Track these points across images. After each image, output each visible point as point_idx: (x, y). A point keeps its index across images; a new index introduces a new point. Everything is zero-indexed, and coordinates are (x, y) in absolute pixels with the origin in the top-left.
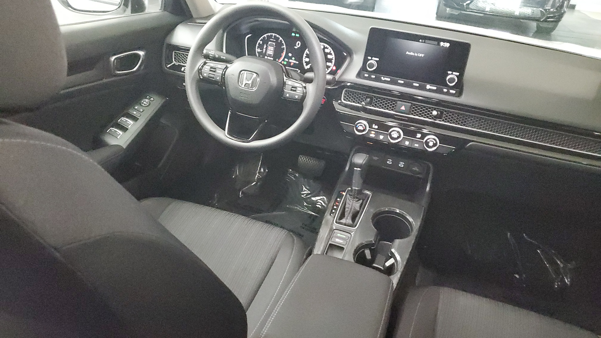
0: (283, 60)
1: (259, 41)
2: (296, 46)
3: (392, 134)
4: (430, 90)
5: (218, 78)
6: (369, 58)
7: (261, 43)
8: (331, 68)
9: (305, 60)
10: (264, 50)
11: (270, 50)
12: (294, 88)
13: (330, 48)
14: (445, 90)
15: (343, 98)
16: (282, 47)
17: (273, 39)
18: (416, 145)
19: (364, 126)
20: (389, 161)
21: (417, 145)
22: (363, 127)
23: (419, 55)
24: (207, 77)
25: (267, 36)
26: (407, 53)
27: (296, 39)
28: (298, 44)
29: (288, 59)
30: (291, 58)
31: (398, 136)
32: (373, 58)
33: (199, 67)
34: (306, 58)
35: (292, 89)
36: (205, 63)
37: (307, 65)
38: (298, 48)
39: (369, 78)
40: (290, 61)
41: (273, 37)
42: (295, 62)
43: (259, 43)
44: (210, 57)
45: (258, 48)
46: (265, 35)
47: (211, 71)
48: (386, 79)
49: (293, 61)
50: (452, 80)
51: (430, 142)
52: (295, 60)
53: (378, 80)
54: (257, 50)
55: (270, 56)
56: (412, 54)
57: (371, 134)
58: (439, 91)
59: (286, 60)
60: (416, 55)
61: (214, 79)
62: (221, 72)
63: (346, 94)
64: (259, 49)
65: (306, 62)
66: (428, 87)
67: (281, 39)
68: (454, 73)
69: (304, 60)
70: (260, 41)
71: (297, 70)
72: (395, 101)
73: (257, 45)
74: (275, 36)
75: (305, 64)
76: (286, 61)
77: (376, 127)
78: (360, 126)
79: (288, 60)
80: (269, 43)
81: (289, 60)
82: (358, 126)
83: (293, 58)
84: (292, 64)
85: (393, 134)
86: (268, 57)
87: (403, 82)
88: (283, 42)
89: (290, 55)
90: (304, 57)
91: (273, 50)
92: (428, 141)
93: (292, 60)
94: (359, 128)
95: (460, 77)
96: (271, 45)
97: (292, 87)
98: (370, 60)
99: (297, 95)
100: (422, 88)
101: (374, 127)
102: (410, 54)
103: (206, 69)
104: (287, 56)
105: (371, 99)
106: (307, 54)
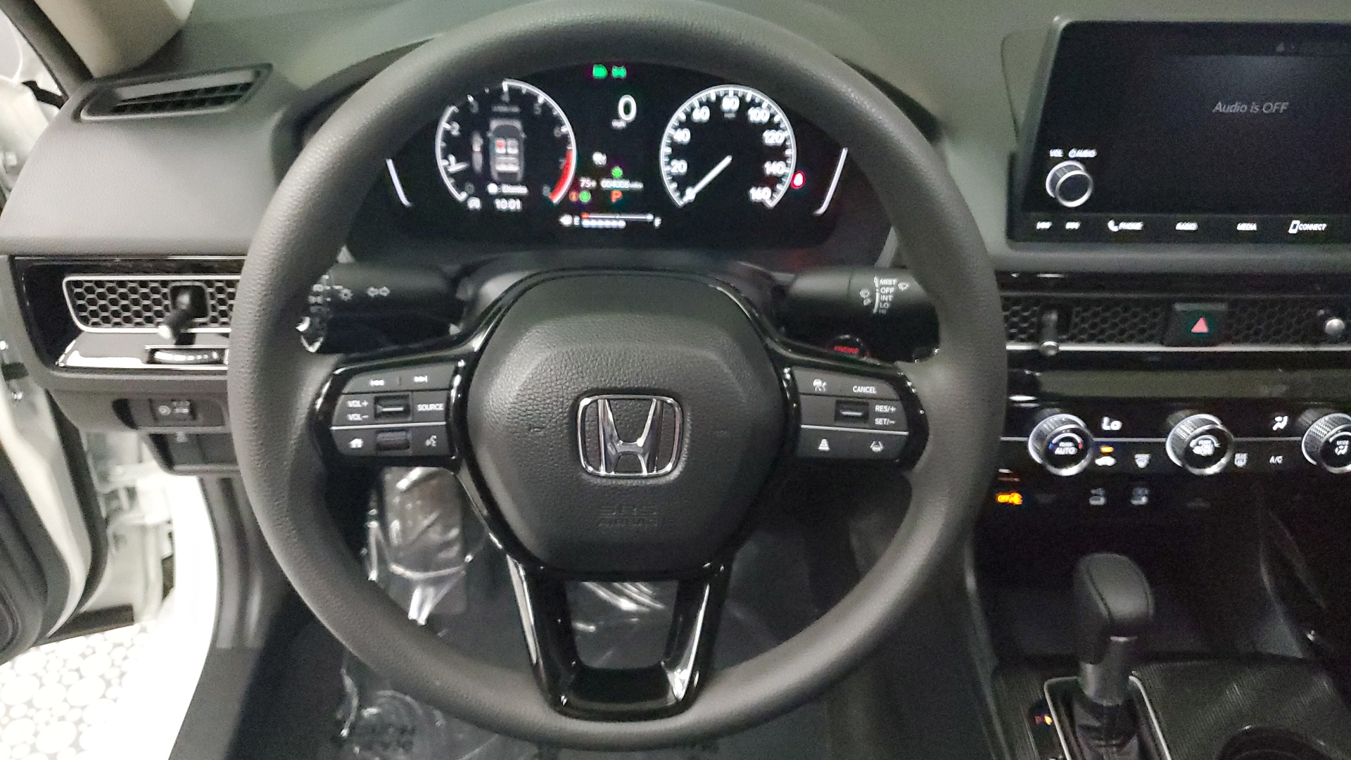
0: (575, 186)
1: (444, 125)
2: (621, 120)
3: (1193, 444)
4: (1303, 238)
5: (431, 442)
6: (1056, 153)
7: (455, 133)
8: (787, 181)
9: (668, 168)
10: (478, 159)
11: (506, 154)
13: (767, 102)
16: (557, 133)
17: (504, 104)
18: (1272, 460)
19: (1079, 439)
20: (1096, 495)
21: (1278, 460)
22: (1076, 445)
23: (1268, 107)
25: (477, 97)
26: (1219, 107)
28: (627, 109)
29: (592, 178)
30: (605, 172)
31: (1216, 448)
32: (1073, 153)
34: (674, 162)
35: (842, 411)
37: (682, 191)
38: (630, 125)
39: (1057, 236)
40: (606, 184)
41: (506, 98)
42: (626, 185)
43: (447, 134)
45: (445, 157)
46: (469, 96)
47: (378, 416)
48: (1124, 226)
49: (617, 184)
51: (1339, 443)
52: (625, 177)
53: (1093, 234)
54: (441, 163)
55: (508, 178)
56: (1237, 108)
57: (1101, 455)
58: (1339, 236)
59: (586, 182)
60: (1255, 108)
62: (442, 407)
64: (452, 158)
65: (675, 178)
66: (1296, 227)
67: (542, 97)
69: (664, 169)
70: (449, 122)
71: (650, 217)
72: (1157, 303)
73: (439, 145)
74: (514, 92)
75: (671, 187)
76: (585, 189)
77: (1116, 425)
78: (1062, 444)
79: (594, 184)
80: (494, 124)
81: (598, 183)
82: (1057, 445)
83: (617, 172)
84: (616, 197)
85: (1197, 444)
86: (499, 184)
87: (1192, 226)
88: (558, 111)
89: (599, 158)
90: (663, 159)
91: (516, 151)
92: (1331, 440)
93: (611, 177)
94: (1058, 451)
96: (505, 133)
97: (838, 403)
98: (1058, 161)
99: (877, 438)
100: (1272, 234)
101: (1105, 427)
102: (1230, 109)
103: (352, 417)
104: (586, 168)
105: (1065, 312)
106: (674, 145)
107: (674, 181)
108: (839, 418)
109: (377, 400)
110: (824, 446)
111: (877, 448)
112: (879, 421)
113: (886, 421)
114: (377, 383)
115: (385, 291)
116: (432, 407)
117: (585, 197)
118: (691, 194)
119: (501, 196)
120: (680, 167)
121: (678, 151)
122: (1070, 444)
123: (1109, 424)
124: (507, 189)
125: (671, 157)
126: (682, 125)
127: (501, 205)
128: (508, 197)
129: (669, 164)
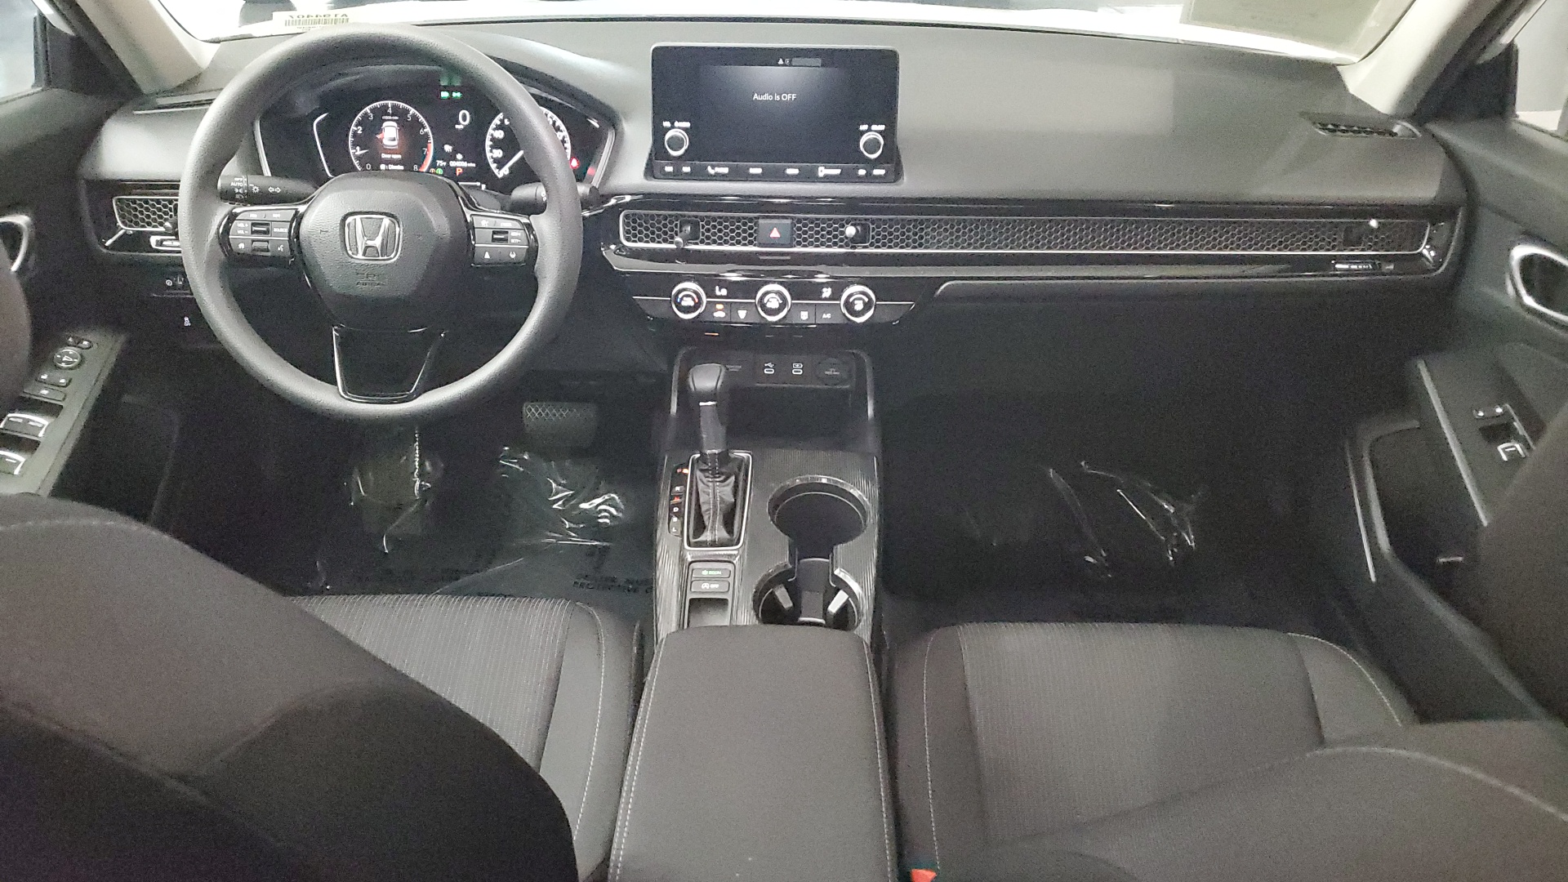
0: (434, 165)
1: (353, 128)
2: (459, 124)
3: (765, 301)
4: (828, 179)
5: (280, 249)
6: (667, 124)
7: (359, 132)
9: (491, 154)
12: (499, 235)
14: (862, 172)
15: (624, 236)
16: (422, 132)
17: (388, 114)
18: (824, 316)
19: (694, 296)
20: (768, 367)
21: (828, 316)
22: (694, 300)
23: (785, 97)
24: (249, 251)
25: (371, 110)
26: (756, 96)
27: (457, 105)
28: (464, 119)
29: (444, 160)
30: (452, 157)
31: (780, 304)
32: (677, 124)
33: (218, 229)
34: (494, 151)
35: (495, 236)
36: (232, 217)
37: (499, 168)
38: (466, 127)
39: (677, 176)
40: (452, 164)
41: (390, 111)
42: (465, 164)
43: (355, 133)
44: (238, 196)
45: (354, 148)
46: (367, 109)
47: (253, 232)
48: (718, 170)
49: (460, 164)
50: (872, 146)
51: (856, 302)
52: (463, 160)
53: (699, 175)
54: (351, 151)
56: (766, 97)
57: (717, 310)
58: (846, 177)
59: (440, 163)
60: (777, 98)
61: (269, 254)
62: (286, 230)
63: (628, 224)
64: (358, 148)
65: (496, 161)
66: (822, 171)
67: (412, 111)
68: (874, 127)
69: (489, 155)
70: (357, 126)
71: (478, 184)
72: (751, 220)
73: (350, 139)
74: (394, 107)
75: (493, 166)
76: (440, 167)
77: (724, 292)
78: (684, 298)
79: (445, 164)
81: (448, 163)
82: (682, 299)
83: (459, 156)
84: (459, 172)
85: (768, 300)
87: (760, 171)
88: (422, 119)
89: (448, 148)
90: (488, 149)
92: (851, 300)
93: (457, 160)
94: (684, 303)
95: (889, 134)
97: (494, 233)
98: (669, 129)
99: (513, 250)
100: (809, 177)
101: (718, 293)
102: (762, 98)
103: (239, 232)
104: (439, 154)
105: (695, 225)
106: (493, 139)
107: (494, 162)
108: (494, 240)
109: (253, 225)
110: (487, 256)
111: (513, 256)
112: (513, 241)
113: (517, 241)
114: (254, 216)
115: (278, 190)
116: (282, 230)
118: (505, 171)
120: (498, 153)
121: (497, 144)
122: (690, 299)
123: (720, 290)
125: (492, 147)
126: (498, 128)
129: (491, 151)
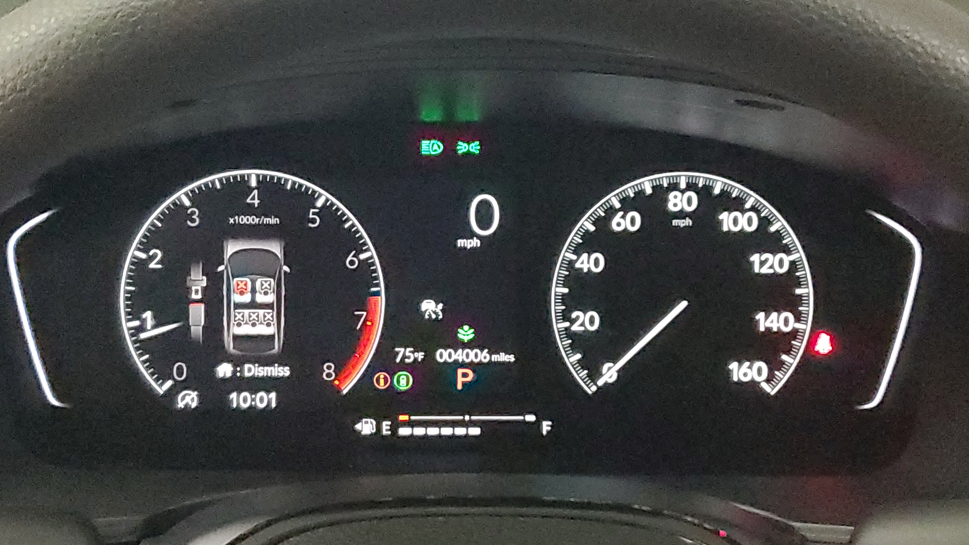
0: (384, 362)
1: (134, 252)
2: (472, 235)
7: (155, 265)
8: (801, 346)
9: (564, 324)
10: (197, 314)
11: (253, 305)
13: (753, 198)
16: (351, 261)
17: (249, 210)
25: (194, 197)
27: (466, 175)
28: (484, 219)
30: (442, 334)
34: (575, 313)
37: (592, 366)
38: (488, 243)
40: (444, 355)
41: (254, 199)
42: (483, 356)
43: (140, 265)
45: (134, 314)
46: (182, 196)
49: (466, 356)
54: (127, 325)
59: (407, 354)
65: (578, 341)
67: (324, 197)
69: (558, 326)
70: (145, 247)
71: (530, 418)
73: (124, 288)
75: (572, 359)
76: (403, 366)
79: (420, 356)
80: (231, 248)
81: (429, 353)
83: (466, 333)
84: (463, 378)
86: (238, 362)
89: (430, 307)
90: (555, 308)
91: (271, 298)
93: (456, 344)
96: (250, 266)
104: (404, 325)
106: (575, 278)
107: (574, 348)
117: (404, 381)
118: (610, 373)
119: (239, 383)
120: (588, 321)
121: (583, 292)
124: (251, 370)
125: (570, 303)
126: (588, 244)
127: (240, 400)
128: (255, 385)
129: (566, 317)
